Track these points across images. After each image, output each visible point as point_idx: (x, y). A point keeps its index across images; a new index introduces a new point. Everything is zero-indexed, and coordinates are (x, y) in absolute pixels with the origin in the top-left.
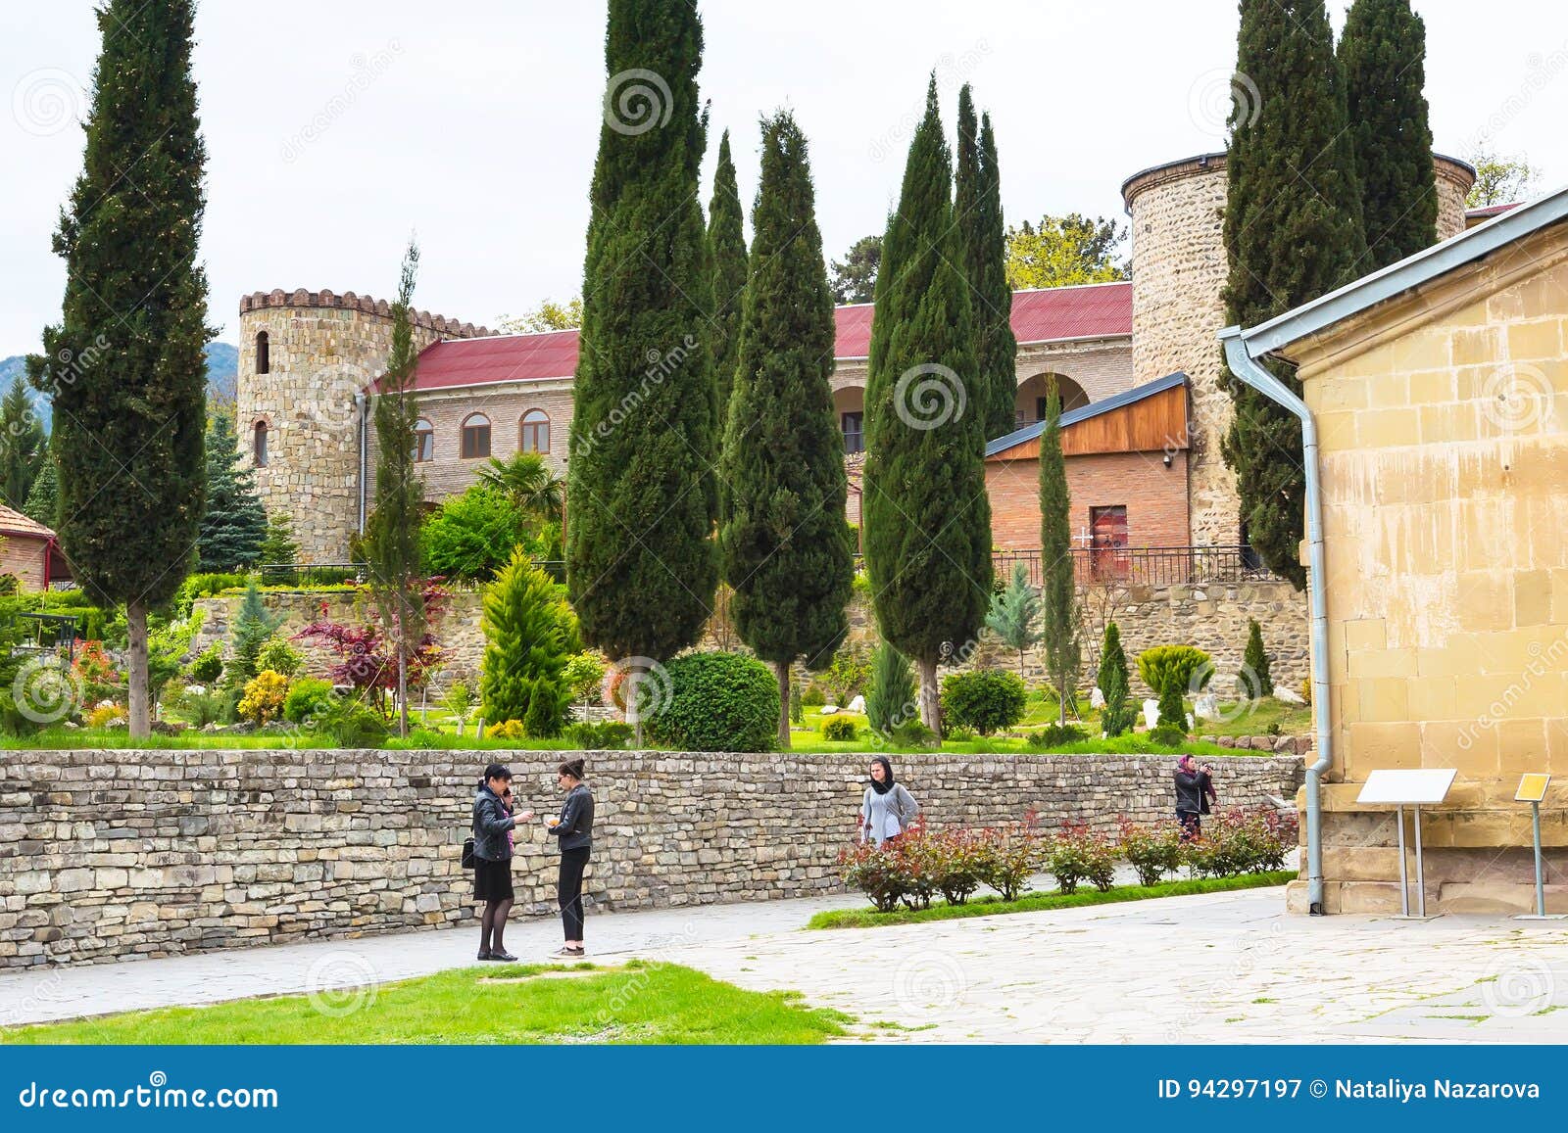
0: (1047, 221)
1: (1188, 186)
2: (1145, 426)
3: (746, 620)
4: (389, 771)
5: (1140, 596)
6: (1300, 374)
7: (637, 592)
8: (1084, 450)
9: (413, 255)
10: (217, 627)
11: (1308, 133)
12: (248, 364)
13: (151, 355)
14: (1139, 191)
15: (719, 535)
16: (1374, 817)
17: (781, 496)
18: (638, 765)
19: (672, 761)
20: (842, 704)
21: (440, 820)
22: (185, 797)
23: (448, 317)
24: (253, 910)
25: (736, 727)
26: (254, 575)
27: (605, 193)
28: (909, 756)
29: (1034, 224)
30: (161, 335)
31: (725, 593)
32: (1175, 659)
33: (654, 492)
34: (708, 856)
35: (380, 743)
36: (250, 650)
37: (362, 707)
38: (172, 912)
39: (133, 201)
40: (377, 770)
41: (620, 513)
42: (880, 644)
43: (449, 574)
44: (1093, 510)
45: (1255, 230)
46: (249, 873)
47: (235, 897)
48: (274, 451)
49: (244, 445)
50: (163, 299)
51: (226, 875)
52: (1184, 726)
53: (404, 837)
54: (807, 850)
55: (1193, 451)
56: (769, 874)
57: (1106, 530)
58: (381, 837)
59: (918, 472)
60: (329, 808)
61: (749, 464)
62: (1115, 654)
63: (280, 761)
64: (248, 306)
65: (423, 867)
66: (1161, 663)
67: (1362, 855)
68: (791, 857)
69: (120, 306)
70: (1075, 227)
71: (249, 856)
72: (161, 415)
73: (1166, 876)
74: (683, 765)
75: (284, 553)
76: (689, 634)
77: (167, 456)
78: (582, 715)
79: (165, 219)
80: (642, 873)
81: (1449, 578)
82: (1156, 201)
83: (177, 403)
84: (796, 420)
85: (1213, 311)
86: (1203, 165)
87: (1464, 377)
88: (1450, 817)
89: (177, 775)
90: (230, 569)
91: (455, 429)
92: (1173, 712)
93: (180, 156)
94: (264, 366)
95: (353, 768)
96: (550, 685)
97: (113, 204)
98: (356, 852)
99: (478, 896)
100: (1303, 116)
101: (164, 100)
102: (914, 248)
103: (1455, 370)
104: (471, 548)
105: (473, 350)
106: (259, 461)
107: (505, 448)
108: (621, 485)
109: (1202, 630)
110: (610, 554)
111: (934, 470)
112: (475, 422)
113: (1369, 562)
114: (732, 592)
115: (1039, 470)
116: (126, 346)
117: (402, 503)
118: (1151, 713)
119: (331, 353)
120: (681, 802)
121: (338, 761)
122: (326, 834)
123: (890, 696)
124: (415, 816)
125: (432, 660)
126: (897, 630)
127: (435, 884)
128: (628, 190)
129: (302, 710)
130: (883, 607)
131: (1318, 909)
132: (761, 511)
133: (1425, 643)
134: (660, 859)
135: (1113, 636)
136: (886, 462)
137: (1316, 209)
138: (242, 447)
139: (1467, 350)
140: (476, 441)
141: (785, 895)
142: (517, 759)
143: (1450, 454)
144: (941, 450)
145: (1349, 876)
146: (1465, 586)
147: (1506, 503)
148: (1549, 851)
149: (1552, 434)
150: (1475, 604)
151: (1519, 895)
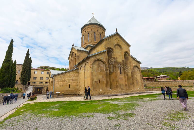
16: (57, 94)
81: (59, 85)
87: (60, 77)
113: (56, 84)
131: (53, 98)
133: (58, 87)
145: (54, 96)
146: (60, 85)
147: (62, 82)
148: (63, 95)
149: (63, 80)
150: (60, 86)
151: (61, 97)
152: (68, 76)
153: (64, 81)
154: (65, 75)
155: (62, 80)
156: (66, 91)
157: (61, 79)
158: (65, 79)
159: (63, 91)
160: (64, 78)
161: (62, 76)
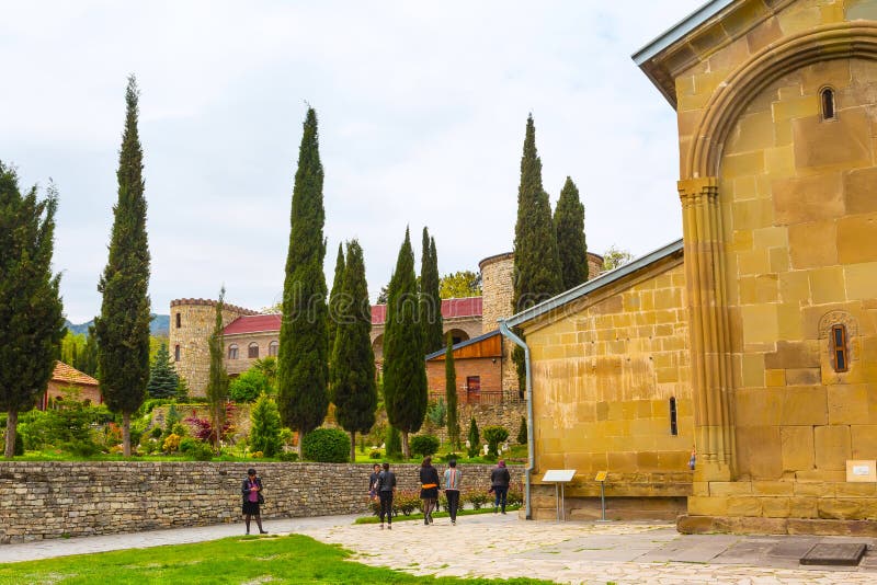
0: (459, 274)
1: (502, 264)
2: (486, 349)
3: (340, 417)
4: (213, 469)
5: (484, 408)
6: (525, 333)
7: (300, 407)
8: (464, 356)
9: (223, 291)
10: (160, 418)
11: (542, 246)
12: (173, 324)
13: (131, 326)
14: (485, 265)
15: (330, 387)
16: (550, 486)
17: (352, 374)
18: (300, 467)
19: (312, 466)
20: (379, 446)
21: (229, 486)
22: (141, 478)
23: (244, 308)
24: (164, 516)
25: (335, 454)
26: (174, 400)
27: (291, 269)
28: (397, 464)
29: (454, 274)
30: (134, 320)
31: (332, 407)
32: (494, 431)
33: (307, 372)
34: (325, 499)
35: (210, 460)
36: (170, 426)
37: (207, 446)
38: (137, 517)
39: (125, 274)
40: (208, 469)
41: (294, 380)
42: (389, 427)
43: (241, 400)
44: (468, 378)
45: (523, 280)
46: (164, 504)
47: (159, 512)
48: (182, 355)
49: (172, 353)
50: (135, 307)
51: (155, 505)
52: (497, 454)
53: (217, 492)
54: (359, 497)
55: (503, 357)
56: (346, 505)
57: (472, 385)
58: (209, 492)
59: (401, 365)
60: (191, 482)
61: (341, 363)
62: (474, 428)
63: (175, 466)
64: (174, 304)
65: (224, 502)
66: (490, 432)
67: (545, 500)
68: (354, 499)
69: (120, 310)
70: (468, 275)
71: (164, 498)
72: (134, 347)
73: (483, 507)
74: (316, 467)
75: (184, 392)
76: (319, 422)
77: (136, 361)
78: (286, 449)
79: (136, 280)
80: (301, 505)
81: (575, 404)
82: (490, 269)
83: (139, 343)
84: (357, 347)
85: (510, 308)
86: (506, 256)
87: (580, 335)
88: (573, 486)
89: (139, 470)
90: (166, 397)
91: (246, 347)
92: (493, 449)
93: (141, 258)
94: (179, 326)
95: (200, 468)
96: (272, 439)
97: (118, 275)
98: (201, 497)
99: (244, 512)
100: (540, 241)
101: (136, 239)
102: (400, 287)
103: (577, 333)
104: (251, 391)
105: (252, 320)
106: (177, 359)
107: (263, 355)
108: (296, 370)
109: (506, 420)
110: (291, 394)
111: (407, 365)
112: (254, 345)
113: (548, 398)
114: (334, 406)
115: (445, 364)
116: (122, 323)
117: (219, 377)
118: (486, 449)
119: (202, 320)
120: (315, 481)
121: (195, 466)
122: (191, 491)
123: (393, 443)
124: (221, 485)
125: (230, 431)
126: (394, 420)
127: (229, 509)
128: (298, 268)
129: (185, 448)
130: (389, 412)
131: (529, 518)
132: (345, 380)
133: (566, 426)
134: (307, 499)
135: (474, 422)
136: (390, 362)
137: (544, 273)
138: (171, 354)
139: (581, 326)
140: (253, 352)
141: (352, 513)
142: (257, 465)
143: (575, 361)
144: (409, 357)
145: (540, 507)
146: (580, 407)
147: (594, 379)
148: (607, 499)
149: (609, 355)
150: (583, 414)
151: (597, 514)
152: (651, 318)
153: (616, 367)
154: (619, 309)
155: (594, 359)
156: (646, 460)
157: (589, 353)
158: (620, 349)
159: (615, 463)
160: (609, 336)
161: (591, 317)
